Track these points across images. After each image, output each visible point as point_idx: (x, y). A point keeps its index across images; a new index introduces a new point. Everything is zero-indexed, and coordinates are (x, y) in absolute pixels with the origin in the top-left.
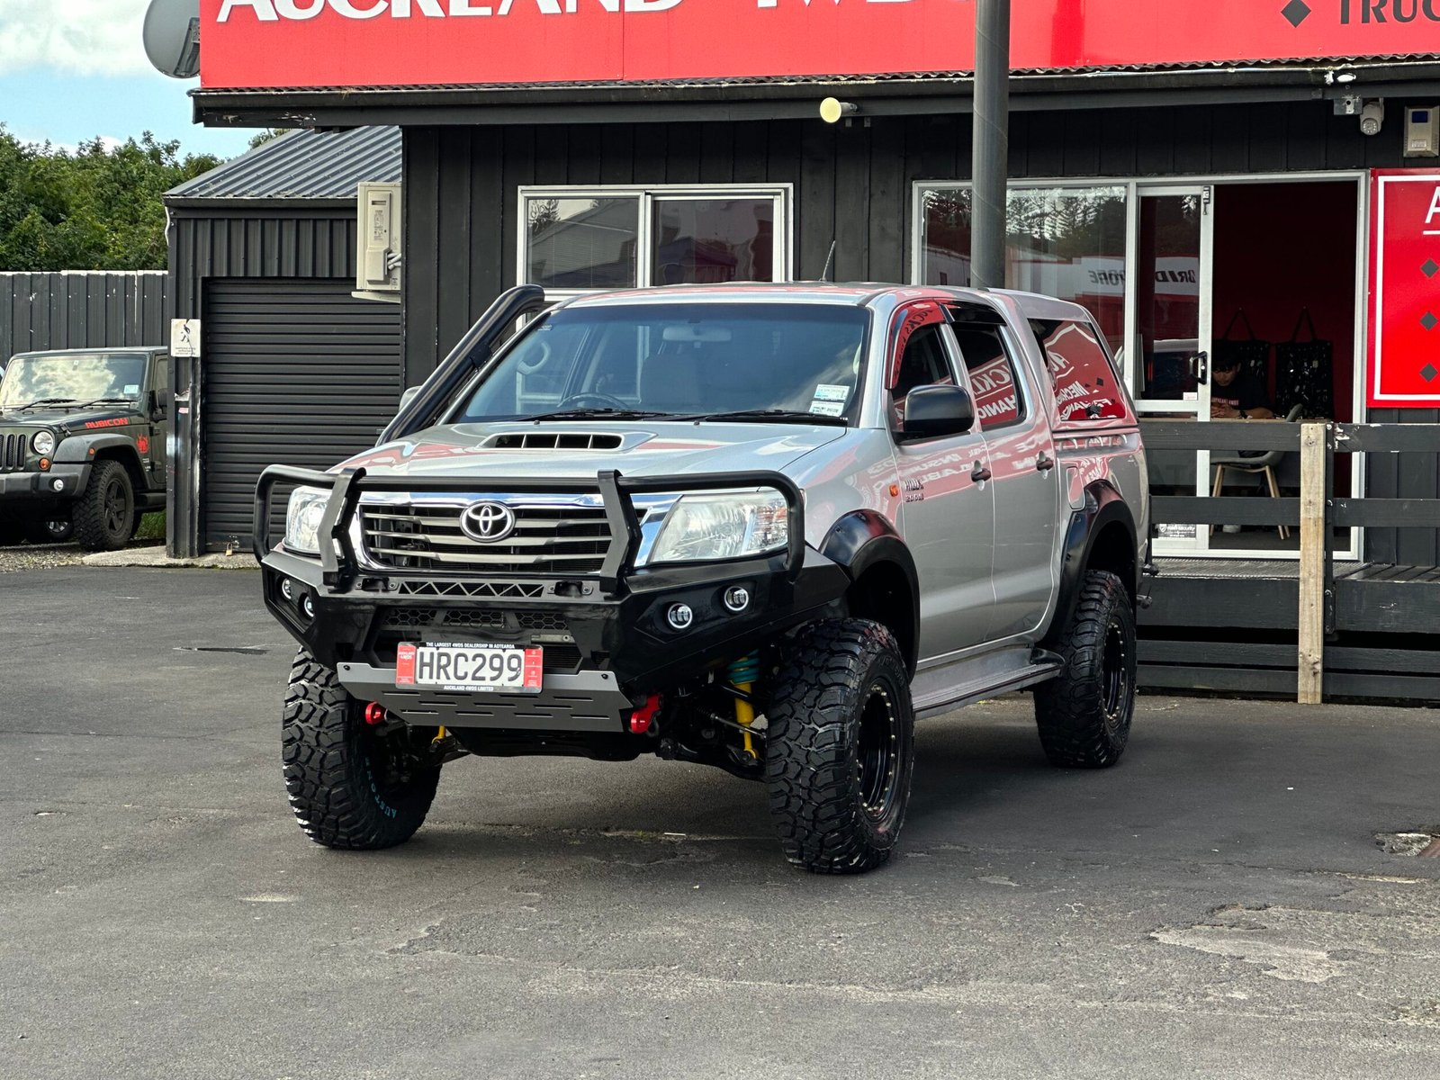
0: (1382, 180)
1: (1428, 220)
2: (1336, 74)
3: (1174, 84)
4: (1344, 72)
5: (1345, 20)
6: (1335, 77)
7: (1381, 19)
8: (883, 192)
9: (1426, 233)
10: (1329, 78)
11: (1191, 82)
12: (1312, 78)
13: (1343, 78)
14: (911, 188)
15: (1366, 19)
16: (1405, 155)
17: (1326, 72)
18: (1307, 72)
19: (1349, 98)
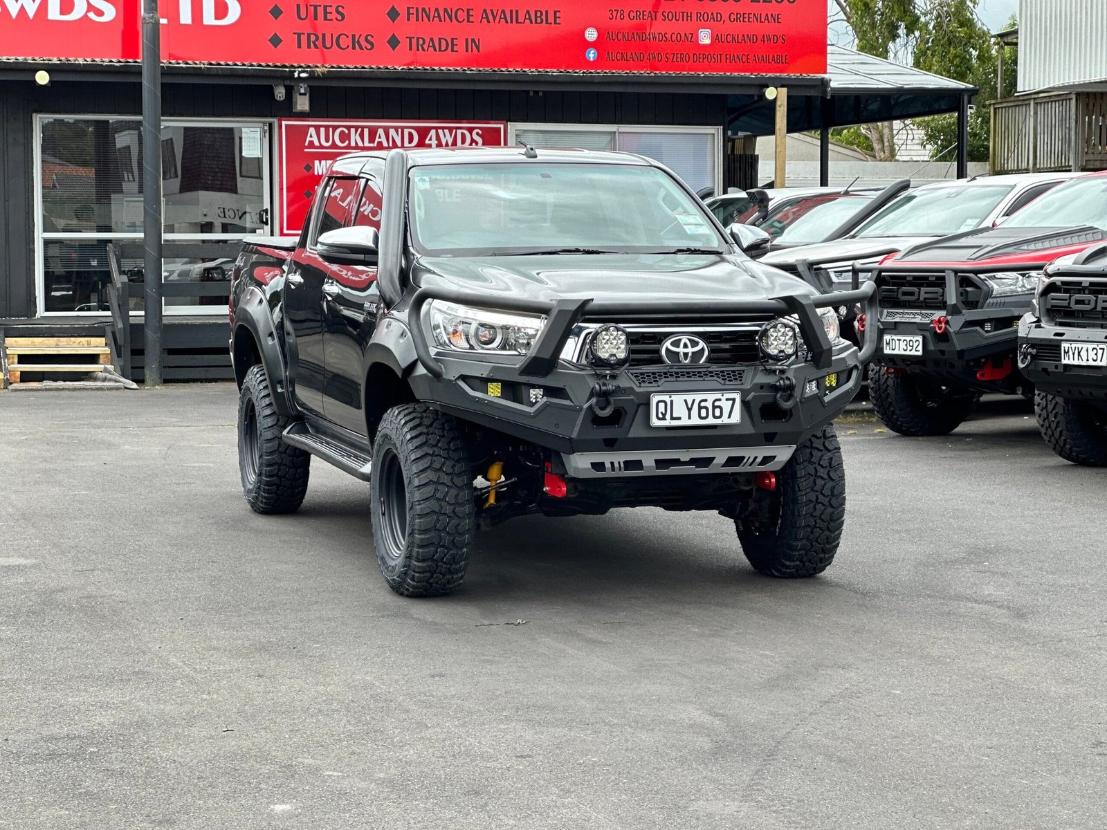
0: (284, 123)
1: (307, 144)
2: (300, 73)
3: (220, 72)
4: (303, 72)
5: (299, 46)
6: (299, 74)
7: (316, 47)
8: (15, 119)
9: (306, 150)
10: (296, 75)
11: (228, 72)
12: (288, 74)
13: (303, 75)
14: (32, 117)
15: (309, 47)
16: (294, 111)
17: (295, 71)
18: (286, 71)
19: (301, 85)
